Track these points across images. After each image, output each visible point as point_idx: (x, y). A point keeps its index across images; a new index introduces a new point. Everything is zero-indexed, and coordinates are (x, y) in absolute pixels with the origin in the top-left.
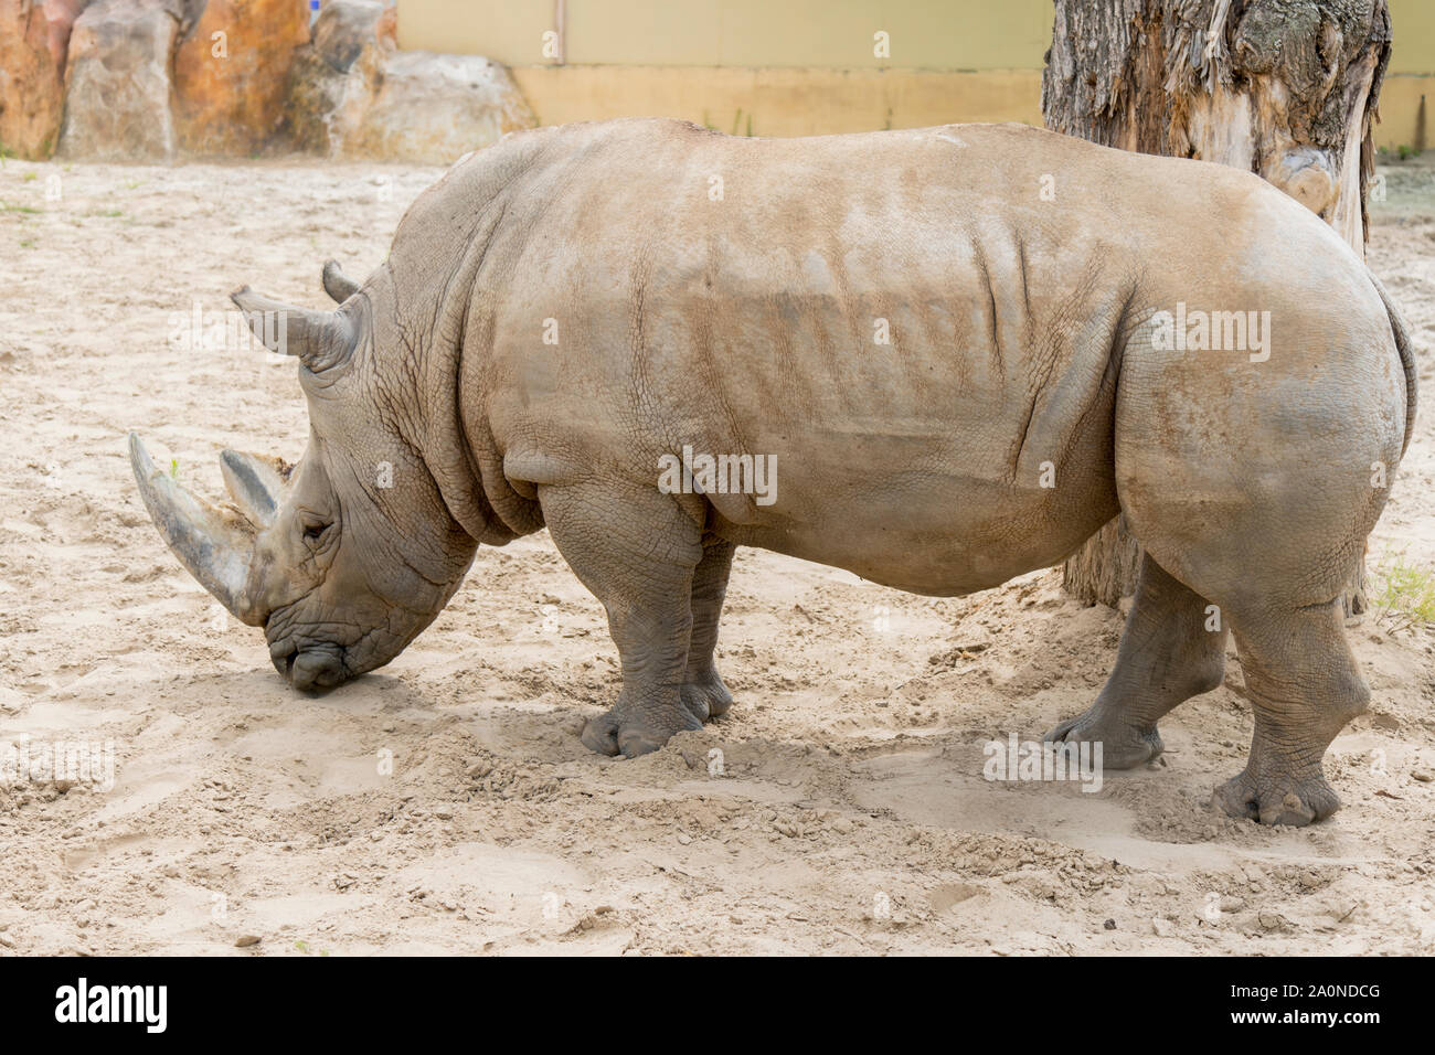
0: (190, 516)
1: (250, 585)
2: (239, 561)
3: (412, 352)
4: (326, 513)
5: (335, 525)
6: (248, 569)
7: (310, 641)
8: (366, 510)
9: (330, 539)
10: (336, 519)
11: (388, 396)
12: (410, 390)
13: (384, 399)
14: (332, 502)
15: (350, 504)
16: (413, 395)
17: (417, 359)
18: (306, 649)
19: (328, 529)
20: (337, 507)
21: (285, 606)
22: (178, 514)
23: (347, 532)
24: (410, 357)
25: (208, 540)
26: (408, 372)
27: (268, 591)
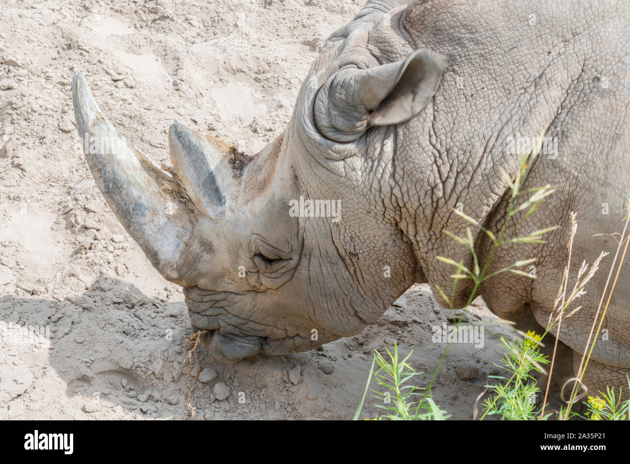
0: (128, 172)
1: (182, 261)
2: (174, 233)
3: (444, 183)
4: (287, 250)
5: (293, 263)
6: (182, 246)
7: (237, 332)
8: (331, 263)
9: (283, 270)
10: (296, 258)
11: (401, 204)
12: (428, 212)
13: (395, 205)
14: (295, 244)
15: (316, 252)
16: (429, 217)
17: (449, 191)
18: (230, 336)
19: (285, 263)
20: (300, 249)
21: (216, 293)
22: (116, 167)
23: (303, 272)
24: (441, 186)
25: (143, 201)
26: (432, 198)
27: (200, 275)
